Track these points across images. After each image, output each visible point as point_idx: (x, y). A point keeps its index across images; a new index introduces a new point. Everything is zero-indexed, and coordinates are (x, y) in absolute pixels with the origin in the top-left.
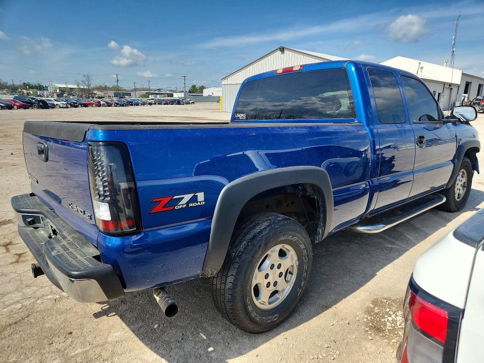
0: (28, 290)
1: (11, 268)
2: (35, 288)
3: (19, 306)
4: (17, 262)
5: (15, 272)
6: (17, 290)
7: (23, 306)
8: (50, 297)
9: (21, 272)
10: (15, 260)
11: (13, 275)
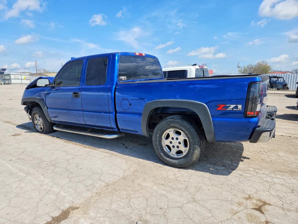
0: (269, 180)
1: (272, 200)
2: (265, 179)
3: (277, 176)
4: (265, 203)
5: (271, 194)
6: (275, 183)
7: (275, 175)
8: (260, 172)
9: (267, 192)
10: (266, 206)
11: (273, 193)
